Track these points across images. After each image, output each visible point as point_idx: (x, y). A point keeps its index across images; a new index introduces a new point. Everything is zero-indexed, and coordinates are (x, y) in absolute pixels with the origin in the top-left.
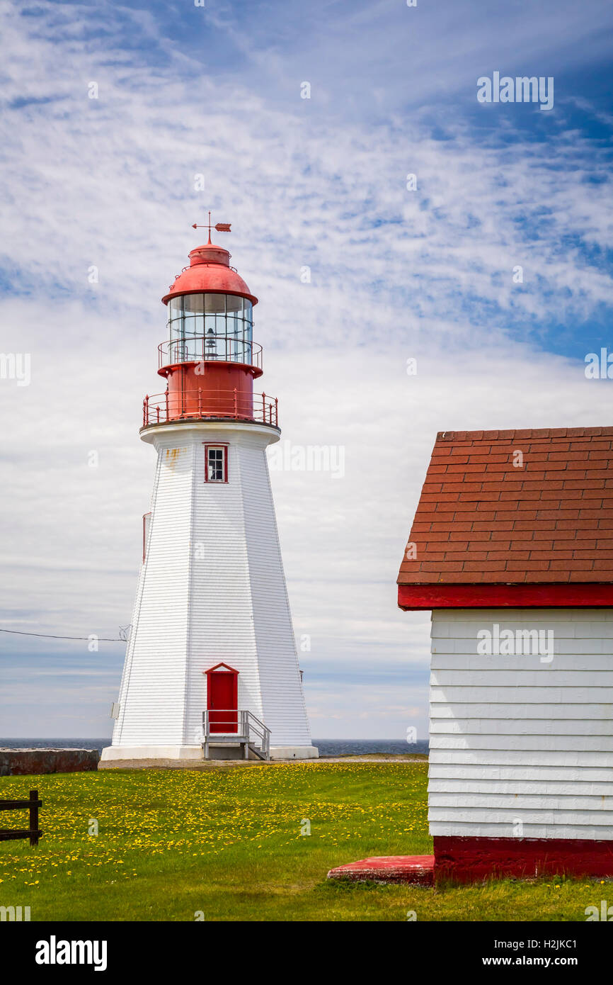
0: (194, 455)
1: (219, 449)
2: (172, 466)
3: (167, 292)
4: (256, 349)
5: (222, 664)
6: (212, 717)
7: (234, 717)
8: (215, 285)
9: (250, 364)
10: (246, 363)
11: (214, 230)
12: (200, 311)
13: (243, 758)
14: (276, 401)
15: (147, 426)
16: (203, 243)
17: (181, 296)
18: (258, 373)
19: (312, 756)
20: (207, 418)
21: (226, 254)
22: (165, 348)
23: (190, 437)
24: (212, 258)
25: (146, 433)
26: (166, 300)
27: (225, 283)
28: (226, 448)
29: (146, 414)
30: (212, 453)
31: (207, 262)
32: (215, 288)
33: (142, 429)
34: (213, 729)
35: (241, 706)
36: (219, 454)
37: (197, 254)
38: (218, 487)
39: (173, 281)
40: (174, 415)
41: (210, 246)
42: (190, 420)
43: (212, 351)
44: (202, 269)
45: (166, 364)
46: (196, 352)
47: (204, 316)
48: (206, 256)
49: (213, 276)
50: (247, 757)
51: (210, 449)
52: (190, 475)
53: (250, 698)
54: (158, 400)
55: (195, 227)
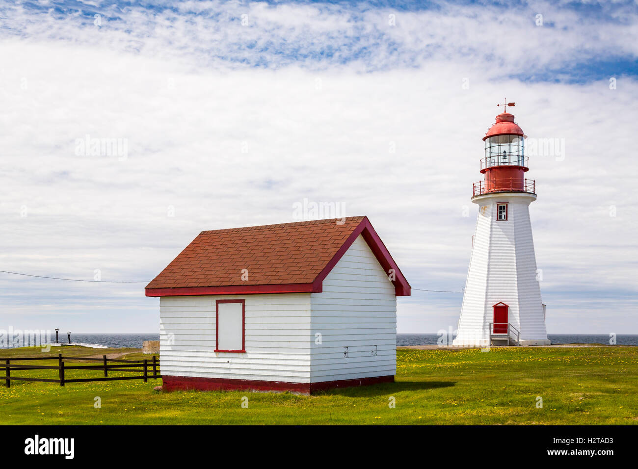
0: (492, 209)
1: (504, 205)
2: (483, 214)
3: (485, 136)
4: (526, 159)
5: (501, 303)
6: (495, 326)
7: (506, 326)
8: (504, 131)
9: (522, 166)
10: (520, 165)
11: (507, 106)
12: (497, 143)
13: (507, 345)
14: (534, 181)
15: (474, 196)
16: (502, 112)
17: (492, 137)
18: (526, 169)
19: (547, 344)
20: (499, 192)
21: (513, 117)
22: (483, 161)
23: (490, 200)
24: (504, 119)
25: (475, 199)
26: (484, 139)
27: (510, 131)
28: (507, 205)
29: (474, 190)
30: (501, 207)
31: (502, 121)
32: (504, 133)
33: (472, 198)
34: (495, 332)
35: (510, 321)
36: (504, 207)
37: (498, 118)
38: (502, 223)
39: (487, 131)
40: (486, 191)
41: (505, 114)
42: (492, 193)
43: (505, 161)
44: (500, 124)
45: (483, 168)
46: (497, 162)
47: (499, 146)
48: (502, 119)
49: (505, 127)
51: (499, 205)
52: (490, 218)
53: (515, 318)
54: (484, 184)
55: (498, 105)
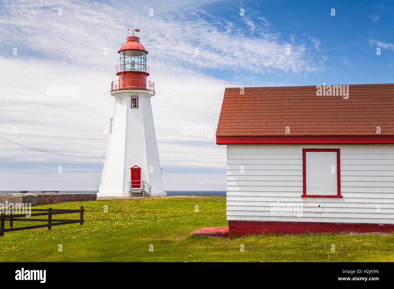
0: (127, 100)
1: (136, 98)
2: (120, 103)
3: (120, 50)
4: (147, 67)
5: (136, 166)
6: (132, 183)
7: (139, 183)
8: (135, 48)
10: (144, 72)
11: (134, 31)
12: (130, 55)
13: (142, 196)
14: (154, 83)
15: (112, 91)
16: (131, 35)
17: (123, 51)
18: (148, 75)
19: (165, 196)
20: (132, 88)
21: (138, 38)
22: (119, 67)
23: (126, 94)
24: (134, 40)
25: (112, 93)
26: (119, 52)
27: (138, 47)
28: (138, 98)
29: (112, 87)
31: (131, 41)
33: (111, 92)
34: (133, 187)
35: (142, 179)
36: (136, 99)
37: (129, 38)
38: (135, 110)
39: (121, 46)
40: (121, 87)
41: (133, 36)
42: (126, 89)
43: (133, 68)
44: (131, 43)
45: (119, 71)
46: (128, 68)
47: (131, 57)
49: (134, 45)
50: (144, 196)
51: (133, 98)
52: (126, 106)
53: (145, 177)
54: (116, 83)
55: (129, 30)
